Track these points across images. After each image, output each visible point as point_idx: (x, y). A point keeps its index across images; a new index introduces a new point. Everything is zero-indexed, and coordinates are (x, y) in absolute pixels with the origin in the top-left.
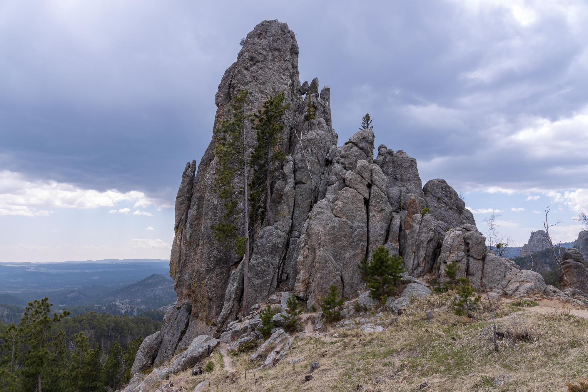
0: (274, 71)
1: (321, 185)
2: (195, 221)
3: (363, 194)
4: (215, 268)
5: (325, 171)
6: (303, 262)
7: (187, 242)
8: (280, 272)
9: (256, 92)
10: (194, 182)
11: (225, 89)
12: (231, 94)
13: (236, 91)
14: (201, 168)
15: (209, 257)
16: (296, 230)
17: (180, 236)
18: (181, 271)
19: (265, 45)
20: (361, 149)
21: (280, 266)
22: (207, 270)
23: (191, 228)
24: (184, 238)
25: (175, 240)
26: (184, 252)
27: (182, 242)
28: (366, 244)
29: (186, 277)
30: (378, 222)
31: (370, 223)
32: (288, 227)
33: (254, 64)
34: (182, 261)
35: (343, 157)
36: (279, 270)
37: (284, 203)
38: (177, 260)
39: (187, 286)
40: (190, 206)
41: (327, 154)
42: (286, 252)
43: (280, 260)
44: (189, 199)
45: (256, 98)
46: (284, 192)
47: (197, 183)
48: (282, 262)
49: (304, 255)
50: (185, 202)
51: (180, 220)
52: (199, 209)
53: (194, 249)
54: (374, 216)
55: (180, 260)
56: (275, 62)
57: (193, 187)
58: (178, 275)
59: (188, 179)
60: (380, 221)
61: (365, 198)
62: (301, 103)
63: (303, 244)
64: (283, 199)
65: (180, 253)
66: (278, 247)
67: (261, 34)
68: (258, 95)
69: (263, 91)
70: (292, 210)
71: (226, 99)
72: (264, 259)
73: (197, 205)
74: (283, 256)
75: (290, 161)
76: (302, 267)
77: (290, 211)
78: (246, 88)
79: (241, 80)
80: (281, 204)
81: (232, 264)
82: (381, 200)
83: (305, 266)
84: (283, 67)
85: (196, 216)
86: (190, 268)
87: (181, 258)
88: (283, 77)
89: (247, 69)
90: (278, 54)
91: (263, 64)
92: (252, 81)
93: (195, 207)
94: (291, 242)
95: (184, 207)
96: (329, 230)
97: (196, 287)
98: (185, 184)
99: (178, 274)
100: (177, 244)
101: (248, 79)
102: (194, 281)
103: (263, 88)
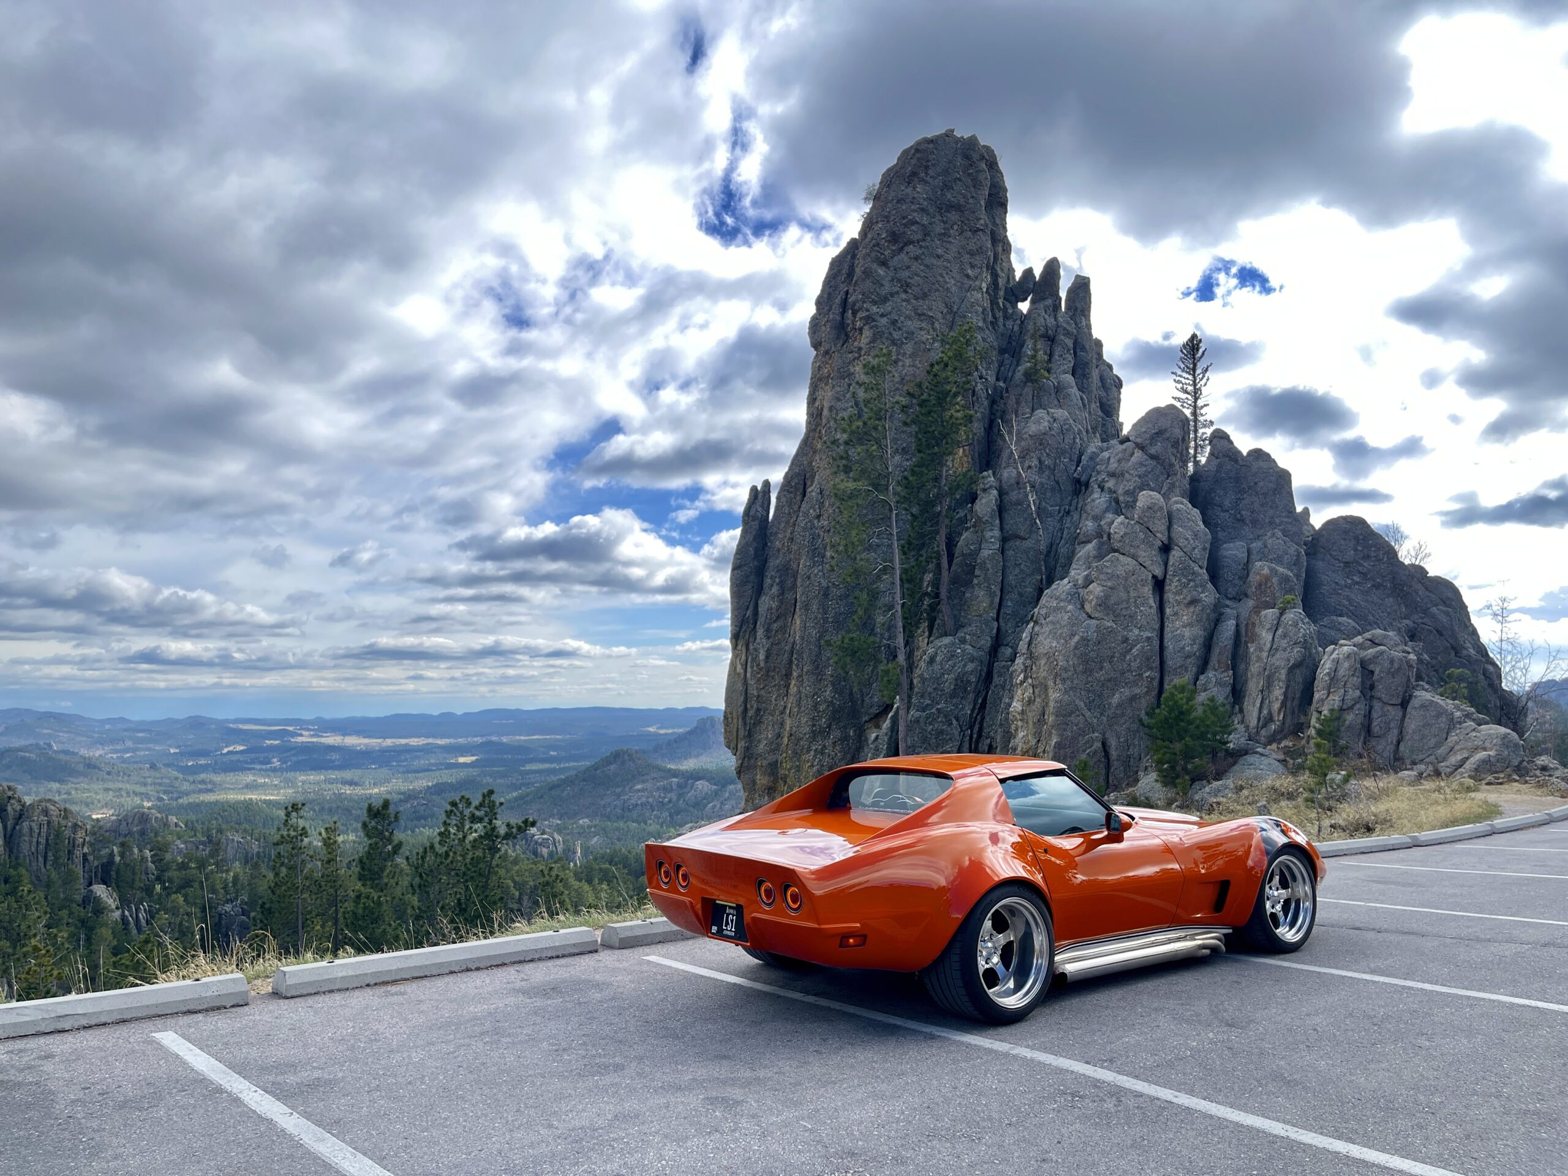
0: (948, 261)
1: (1063, 541)
2: (775, 621)
3: (1151, 568)
4: (829, 727)
5: (1073, 508)
6: (1023, 712)
7: (761, 669)
8: (975, 736)
9: (908, 317)
10: (768, 532)
11: (835, 315)
12: (848, 325)
13: (861, 319)
14: (783, 499)
15: (816, 705)
16: (1007, 645)
17: (744, 657)
18: (750, 735)
19: (924, 199)
20: (1152, 457)
21: (975, 722)
22: (813, 732)
23: (769, 638)
24: (753, 660)
25: (733, 665)
26: (755, 693)
27: (749, 670)
28: (1157, 675)
29: (762, 747)
30: (1184, 626)
31: (1167, 630)
32: (989, 639)
33: (901, 249)
34: (751, 713)
35: (1112, 475)
36: (972, 732)
37: (979, 585)
38: (741, 709)
39: (763, 769)
40: (762, 589)
41: (1078, 466)
42: (987, 692)
43: (973, 710)
44: (761, 572)
45: (907, 333)
46: (979, 561)
47: (776, 533)
48: (978, 714)
49: (1023, 699)
50: (752, 578)
51: (743, 621)
52: (783, 594)
53: (775, 685)
54: (1176, 614)
55: (746, 710)
56: (951, 239)
57: (766, 544)
58: (742, 744)
59: (755, 525)
60: (1190, 625)
61: (1154, 577)
62: (1016, 328)
63: (1022, 676)
64: (976, 576)
65: (746, 694)
66: (969, 681)
67: (914, 174)
68: (912, 325)
69: (923, 314)
70: (997, 600)
71: (838, 338)
72: (939, 707)
73: (778, 584)
74: (980, 701)
75: (991, 487)
76: (1020, 723)
77: (992, 602)
78: (882, 310)
79: (872, 294)
80: (973, 587)
81: (866, 718)
82: (1190, 580)
83: (1027, 723)
84: (969, 248)
85: (777, 610)
86: (770, 728)
87: (748, 706)
88: (969, 272)
89: (884, 263)
90: (957, 217)
91: (921, 247)
92: (897, 293)
93: (775, 590)
94: (995, 671)
95: (749, 589)
96: (1076, 648)
97: (790, 770)
98: (750, 537)
99: (743, 742)
100: (739, 674)
101: (887, 288)
102: (784, 755)
103: (922, 305)
